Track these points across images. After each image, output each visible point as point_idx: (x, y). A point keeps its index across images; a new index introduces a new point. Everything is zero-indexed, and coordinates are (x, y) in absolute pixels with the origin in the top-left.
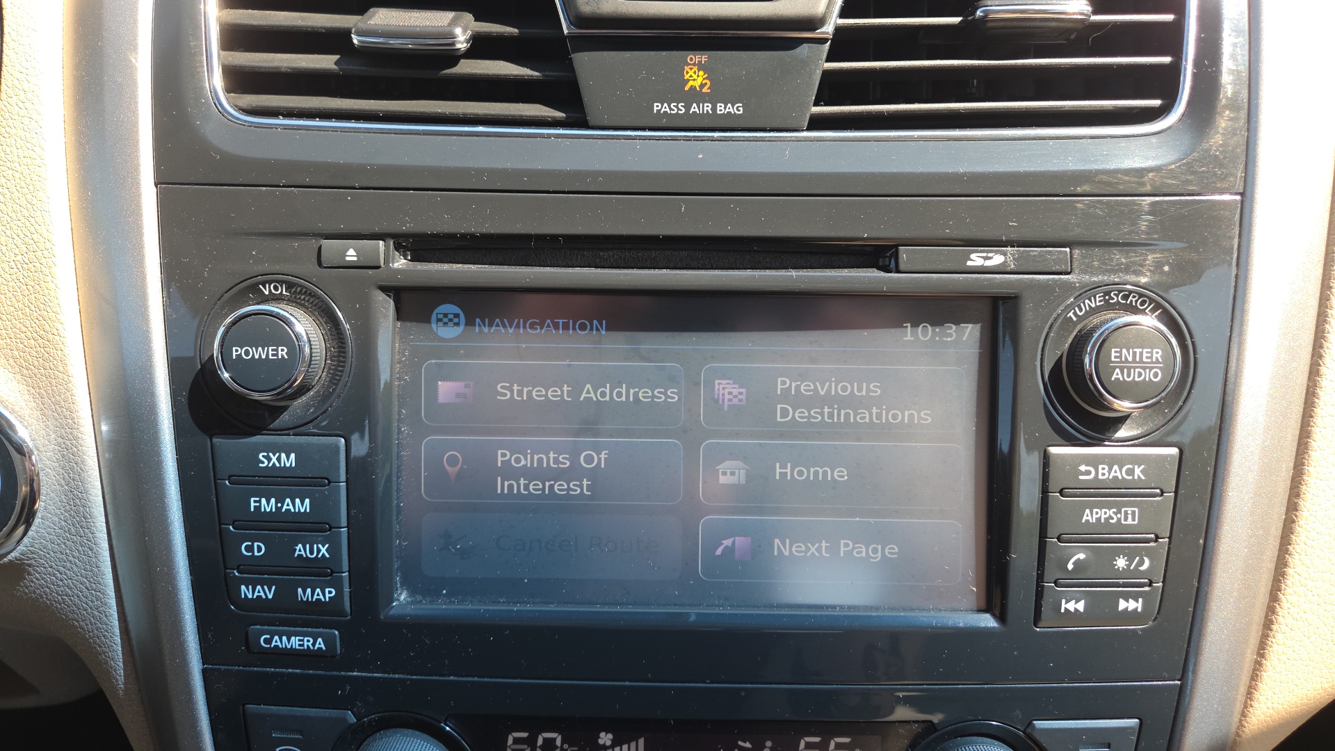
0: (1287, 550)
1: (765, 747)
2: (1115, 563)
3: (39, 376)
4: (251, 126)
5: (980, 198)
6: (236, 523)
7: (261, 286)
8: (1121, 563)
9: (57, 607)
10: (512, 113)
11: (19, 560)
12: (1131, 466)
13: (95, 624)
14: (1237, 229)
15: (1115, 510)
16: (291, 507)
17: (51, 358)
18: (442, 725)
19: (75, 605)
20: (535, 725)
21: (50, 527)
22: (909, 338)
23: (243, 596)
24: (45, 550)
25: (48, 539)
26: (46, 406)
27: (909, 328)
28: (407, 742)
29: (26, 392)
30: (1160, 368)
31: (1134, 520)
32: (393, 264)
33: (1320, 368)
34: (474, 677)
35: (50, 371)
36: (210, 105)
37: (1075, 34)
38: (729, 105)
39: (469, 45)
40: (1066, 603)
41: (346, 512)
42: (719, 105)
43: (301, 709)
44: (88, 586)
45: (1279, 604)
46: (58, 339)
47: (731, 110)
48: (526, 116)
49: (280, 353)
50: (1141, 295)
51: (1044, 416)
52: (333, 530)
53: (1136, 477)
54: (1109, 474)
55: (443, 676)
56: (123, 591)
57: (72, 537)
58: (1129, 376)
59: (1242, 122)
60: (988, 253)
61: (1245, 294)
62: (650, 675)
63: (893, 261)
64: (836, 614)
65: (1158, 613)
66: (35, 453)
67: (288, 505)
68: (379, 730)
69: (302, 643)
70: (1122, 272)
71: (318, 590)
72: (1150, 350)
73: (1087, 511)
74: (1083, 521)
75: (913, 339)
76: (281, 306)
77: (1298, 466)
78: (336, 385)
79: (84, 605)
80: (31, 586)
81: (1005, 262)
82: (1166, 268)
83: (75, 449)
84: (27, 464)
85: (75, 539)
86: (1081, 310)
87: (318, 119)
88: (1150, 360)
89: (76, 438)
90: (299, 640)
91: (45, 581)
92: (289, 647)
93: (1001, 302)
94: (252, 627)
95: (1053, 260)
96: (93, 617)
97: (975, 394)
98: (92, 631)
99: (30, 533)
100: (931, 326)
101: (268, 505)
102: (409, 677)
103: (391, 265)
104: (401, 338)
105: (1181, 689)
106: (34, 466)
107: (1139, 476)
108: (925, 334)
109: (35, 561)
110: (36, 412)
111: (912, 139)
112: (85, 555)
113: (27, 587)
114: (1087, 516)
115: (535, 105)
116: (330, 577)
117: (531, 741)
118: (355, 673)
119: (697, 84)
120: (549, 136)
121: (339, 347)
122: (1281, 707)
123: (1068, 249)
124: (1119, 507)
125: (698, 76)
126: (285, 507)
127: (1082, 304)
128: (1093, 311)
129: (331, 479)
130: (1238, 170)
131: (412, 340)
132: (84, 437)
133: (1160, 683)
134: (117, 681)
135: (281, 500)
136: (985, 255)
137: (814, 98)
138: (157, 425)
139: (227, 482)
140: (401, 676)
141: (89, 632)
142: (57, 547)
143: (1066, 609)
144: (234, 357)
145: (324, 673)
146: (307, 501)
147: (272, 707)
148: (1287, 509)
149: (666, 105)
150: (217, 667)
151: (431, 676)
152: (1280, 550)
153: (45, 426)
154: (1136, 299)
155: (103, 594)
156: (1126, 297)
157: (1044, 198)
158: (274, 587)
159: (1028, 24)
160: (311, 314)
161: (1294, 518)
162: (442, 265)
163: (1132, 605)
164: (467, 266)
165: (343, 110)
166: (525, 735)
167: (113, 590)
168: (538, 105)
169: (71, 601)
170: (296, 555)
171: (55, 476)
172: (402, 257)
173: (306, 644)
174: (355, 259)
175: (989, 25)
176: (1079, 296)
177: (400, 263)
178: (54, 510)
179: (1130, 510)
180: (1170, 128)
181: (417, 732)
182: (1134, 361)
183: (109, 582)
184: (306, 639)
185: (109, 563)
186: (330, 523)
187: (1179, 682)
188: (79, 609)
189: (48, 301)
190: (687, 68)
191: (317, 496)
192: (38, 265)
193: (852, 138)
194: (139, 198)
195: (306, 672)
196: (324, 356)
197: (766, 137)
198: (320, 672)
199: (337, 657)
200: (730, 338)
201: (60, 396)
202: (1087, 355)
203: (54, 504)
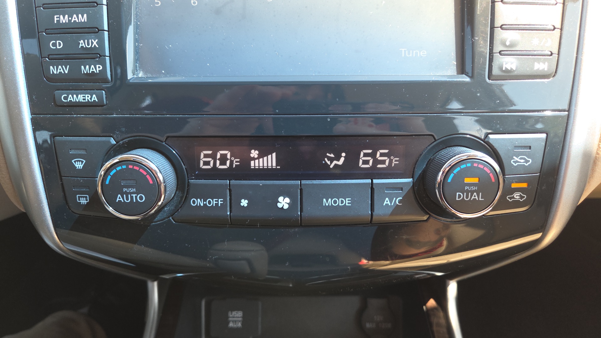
1: (342, 157)
2: (532, 42)
6: (47, 31)
8: (536, 42)
16: (76, 19)
18: (164, 144)
20: (216, 147)
23: (51, 73)
40: (506, 64)
41: (107, 21)
43: (85, 137)
52: (100, 32)
65: (556, 72)
67: (75, 18)
69: (84, 98)
71: (92, 66)
74: (515, 17)
90: (83, 97)
94: (57, 91)
101: (64, 19)
105: (568, 116)
116: (99, 59)
117: (214, 156)
126: (73, 20)
129: (99, 3)
135: (71, 16)
139: (42, 8)
143: (506, 67)
145: (97, 116)
146: (85, 15)
147: (70, 137)
150: (39, 116)
158: (68, 66)
163: (542, 66)
166: (210, 152)
170: (80, 47)
173: (87, 98)
184: (87, 95)
186: (98, 27)
187: (567, 113)
191: (91, 12)
195: (87, 116)
198: (95, 116)
199: (104, 106)
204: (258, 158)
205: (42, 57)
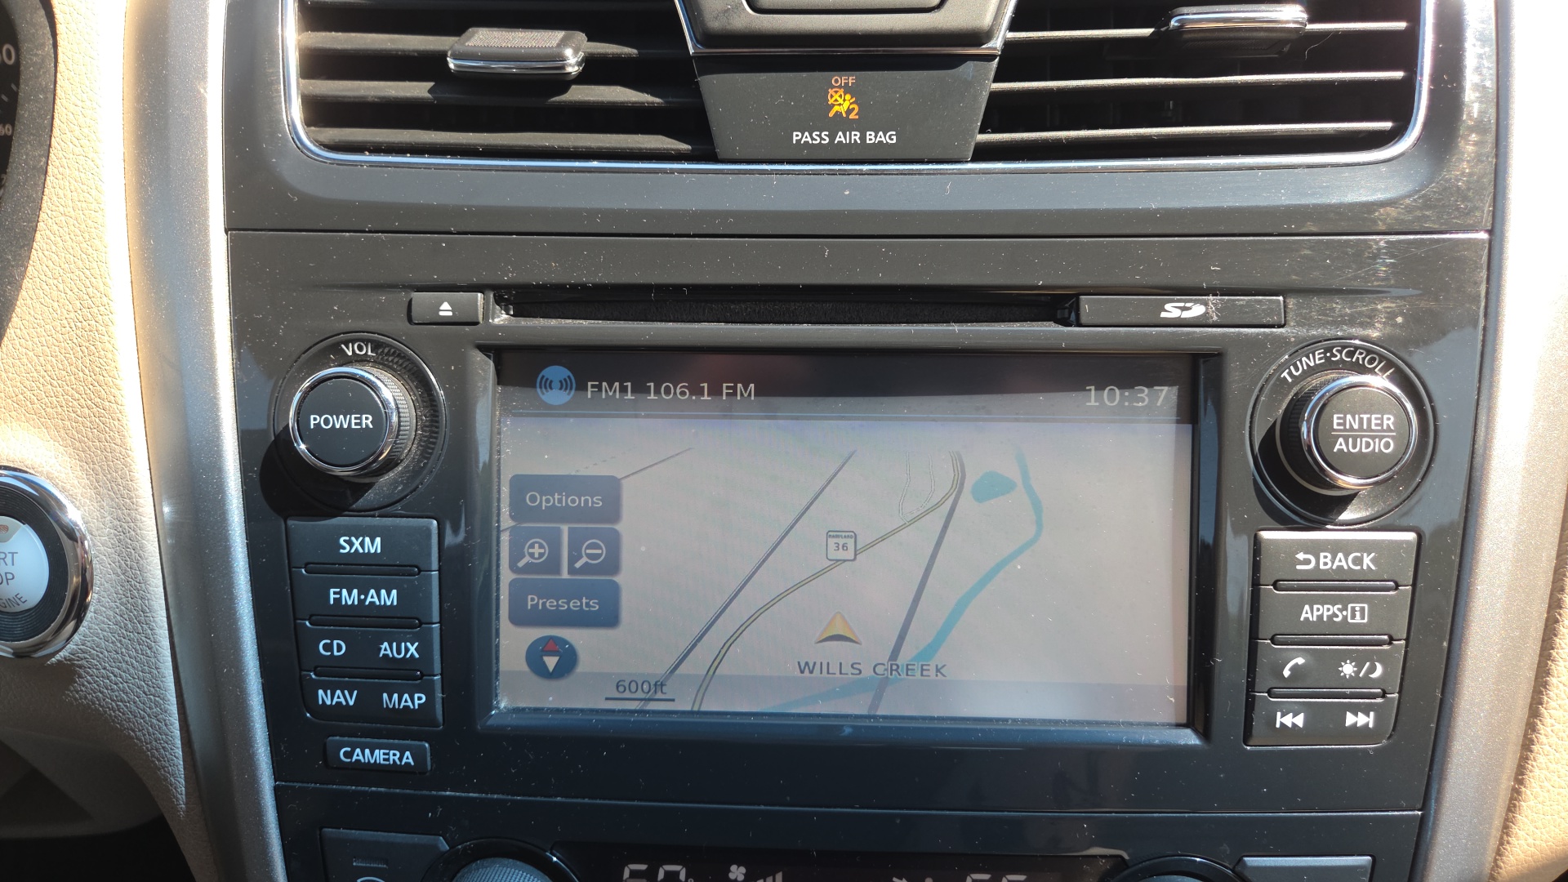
0: (1550, 655)
2: (1340, 669)
3: (93, 449)
4: (333, 164)
5: (1176, 239)
6: (314, 618)
8: (1348, 669)
9: (110, 715)
10: (630, 146)
11: (69, 660)
12: (1359, 554)
13: (154, 734)
14: (1484, 274)
15: (1340, 606)
16: (376, 599)
17: (107, 429)
18: (548, 854)
19: (131, 712)
20: (655, 856)
21: (103, 623)
22: (1093, 403)
23: (320, 702)
24: (98, 649)
25: (101, 636)
26: (101, 483)
27: (1093, 392)
28: (506, 874)
29: (78, 468)
30: (1392, 437)
31: (1363, 618)
32: (493, 319)
34: (584, 798)
35: (106, 444)
36: (287, 140)
37: (1288, 46)
38: (881, 133)
39: (581, 68)
41: (438, 605)
42: (868, 133)
43: (386, 834)
44: (146, 690)
45: (1540, 720)
46: (115, 408)
47: (883, 139)
48: (646, 149)
49: (364, 421)
50: (1369, 352)
51: (1254, 494)
52: (424, 626)
53: (1365, 567)
54: (1333, 563)
55: (550, 796)
56: (185, 696)
57: (129, 634)
58: (1354, 447)
59: (1489, 148)
60: (1185, 303)
61: (1494, 350)
62: (788, 798)
63: (1073, 315)
64: (1008, 727)
65: (1394, 730)
66: (88, 538)
67: (372, 597)
68: (475, 860)
69: (387, 757)
70: (1346, 325)
71: (406, 696)
72: (1379, 416)
73: (1307, 607)
74: (1302, 619)
75: (1097, 404)
76: (367, 368)
77: (1562, 555)
78: (428, 459)
79: (142, 712)
80: (82, 691)
81: (1206, 313)
82: (1400, 320)
83: (133, 533)
84: (79, 550)
85: (132, 636)
86: (1297, 369)
87: (408, 155)
88: (1380, 428)
89: (134, 520)
90: (384, 754)
91: (98, 685)
92: (372, 761)
93: (1202, 360)
94: (331, 738)
95: (1264, 310)
96: (151, 726)
97: (1172, 468)
98: (151, 743)
99: (81, 629)
100: (1119, 389)
101: (350, 597)
102: (510, 797)
103: (490, 321)
104: (502, 405)
105: (1423, 820)
106: (86, 552)
107: (1368, 565)
108: (1112, 398)
109: (87, 661)
110: (89, 490)
111: (1095, 170)
112: (143, 654)
113: (77, 692)
114: (1307, 613)
115: (656, 137)
116: (419, 681)
117: (651, 874)
118: (448, 793)
119: (843, 109)
120: (672, 171)
121: (432, 415)
122: (1545, 845)
123: (1281, 298)
124: (1344, 603)
125: (844, 100)
126: (369, 599)
127: (1298, 363)
128: (1311, 371)
129: (422, 568)
130: (1484, 204)
131: (515, 407)
132: (143, 519)
133: (1396, 813)
134: (178, 800)
135: (364, 591)
136: (1182, 305)
137: (979, 124)
138: (224, 505)
139: (303, 570)
140: (500, 796)
141: (147, 744)
142: (111, 645)
144: (312, 427)
145: (412, 792)
146: (394, 592)
147: (353, 831)
148: (1550, 606)
149: (807, 134)
150: (291, 784)
151: (535, 796)
152: (1541, 655)
153: (100, 507)
154: (1363, 356)
155: (163, 699)
156: (1351, 354)
157: (1251, 238)
158: (355, 692)
159: (1232, 35)
160: (400, 377)
161: (1559, 617)
162: (549, 320)
163: (1361, 720)
164: (578, 321)
165: (437, 144)
166: (643, 867)
167: (174, 695)
168: (660, 137)
169: (127, 708)
170: (381, 655)
172: (503, 312)
173: (392, 758)
174: (450, 314)
175: (1186, 36)
176: (1295, 352)
177: (501, 318)
178: (108, 602)
179: (1358, 606)
180: (1402, 155)
181: (518, 863)
182: (1361, 428)
183: (170, 686)
184: (392, 752)
185: (169, 664)
186: (420, 618)
187: (1420, 813)
188: (135, 717)
189: (104, 364)
190: (831, 91)
191: (406, 586)
192: (93, 323)
193: (1024, 170)
194: (208, 246)
195: (392, 790)
196: (414, 426)
197: (923, 170)
198: (408, 791)
199: (428, 774)
200: (882, 404)
201: (117, 472)
202: (1305, 423)
203: (108, 595)
205: (301, 670)
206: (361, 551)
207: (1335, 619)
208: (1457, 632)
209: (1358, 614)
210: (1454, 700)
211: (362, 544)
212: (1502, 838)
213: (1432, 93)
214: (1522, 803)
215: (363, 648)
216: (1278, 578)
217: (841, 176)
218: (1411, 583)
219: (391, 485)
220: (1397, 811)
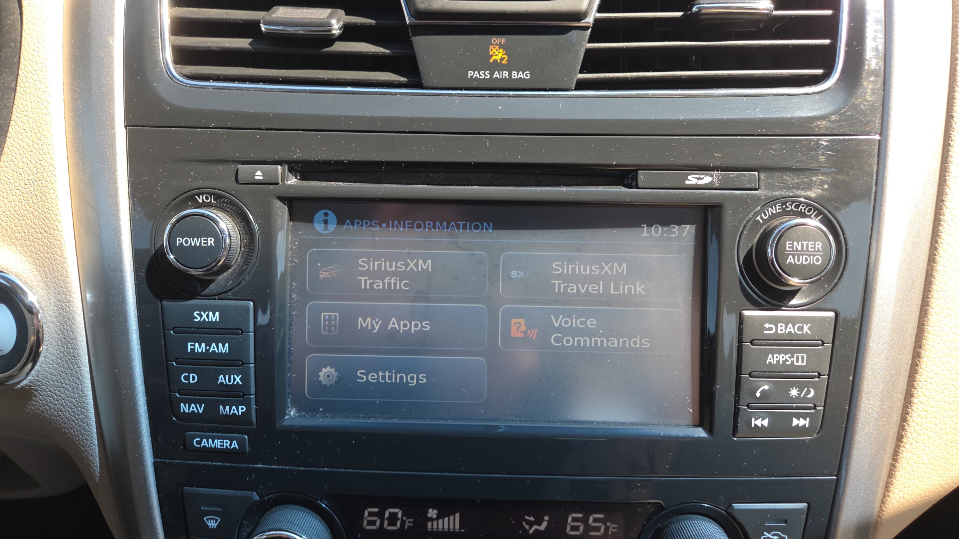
0: (913, 385)
1: (544, 520)
2: (790, 392)
3: (44, 258)
4: (191, 87)
5: (695, 137)
6: (178, 360)
7: (196, 197)
8: (794, 392)
9: (54, 420)
10: (371, 78)
11: (29, 386)
12: (801, 325)
13: (80, 431)
14: (876, 159)
15: (790, 355)
16: (216, 349)
17: (52, 246)
18: (319, 502)
19: (66, 418)
20: (384, 503)
21: (50, 363)
22: (645, 234)
23: (182, 411)
24: (46, 379)
25: (48, 372)
26: (48, 279)
27: (645, 228)
28: (294, 514)
29: (35, 270)
30: (821, 255)
31: (803, 362)
32: (287, 181)
33: (936, 257)
34: (341, 469)
35: (52, 255)
36: (163, 73)
37: (763, 24)
38: (521, 73)
39: (341, 31)
40: (755, 420)
41: (254, 353)
42: (513, 72)
43: (221, 490)
44: (76, 404)
45: (907, 424)
46: (58, 233)
47: (522, 76)
48: (380, 80)
49: (209, 242)
50: (808, 205)
51: (739, 289)
52: (244, 365)
54: (786, 330)
55: (320, 468)
56: (99, 408)
57: (65, 370)
58: (798, 261)
59: (879, 85)
60: (700, 175)
61: (881, 205)
62: (463, 469)
63: (634, 181)
64: (593, 427)
65: (820, 428)
66: (41, 312)
67: (213, 348)
68: (275, 506)
69: (222, 444)
70: (795, 189)
71: (234, 407)
72: (813, 243)
73: (770, 356)
74: (767, 363)
75: (648, 235)
76: (211, 210)
77: (920, 326)
78: (248, 265)
79: (73, 418)
80: (36, 405)
81: (712, 181)
82: (826, 186)
83: (68, 309)
84: (35, 321)
85: (67, 371)
86: (765, 215)
87: (237, 82)
88: (813, 250)
89: (69, 302)
90: (220, 442)
91: (46, 401)
92: (213, 446)
93: (709, 209)
94: (188, 433)
95: (746, 180)
96: (79, 426)
97: (692, 273)
98: (78, 436)
99: (36, 367)
100: (661, 226)
101: (200, 348)
102: (296, 468)
104: (292, 233)
105: (838, 482)
106: (39, 322)
107: (806, 332)
108: (656, 231)
109: (40, 387)
110: (41, 283)
111: (648, 96)
112: (74, 383)
113: (33, 406)
114: (770, 359)
115: (386, 73)
116: (241, 399)
117: (381, 515)
118: (259, 466)
119: (498, 58)
120: (396, 94)
121: (250, 239)
122: (910, 498)
123: (756, 173)
124: (792, 353)
125: (499, 52)
126: (212, 349)
127: (766, 211)
128: (774, 216)
129: (244, 330)
130: (876, 118)
131: (300, 235)
132: (74, 301)
133: (822, 478)
134: (95, 471)
135: (208, 344)
136: (698, 176)
137: (579, 68)
138: (124, 292)
139: (172, 332)
140: (291, 467)
141: (76, 437)
142: (54, 377)
143: (755, 424)
144: (178, 245)
145: (237, 465)
146: (227, 345)
147: (202, 489)
148: (913, 356)
149: (476, 72)
150: (164, 460)
151: (311, 467)
152: (908, 385)
153: (48, 293)
154: (805, 207)
155: (86, 410)
156: (797, 206)
157: (739, 137)
158: (203, 405)
159: (729, 16)
160: (231, 216)
161: (918, 362)
162: (321, 182)
163: (802, 422)
164: (339, 183)
165: (254, 76)
166: (376, 510)
167: (93, 407)
168: (389, 73)
169: (64, 415)
170: (219, 383)
171: (54, 328)
172: (294, 177)
173: (225, 444)
174: (262, 178)
175: (702, 17)
176: (764, 205)
177: (292, 181)
178: (53, 351)
179: (800, 355)
180: (828, 89)
181: (301, 507)
182: (802, 250)
183: (90, 402)
184: (225, 441)
185: (90, 388)
186: (242, 360)
187: (836, 477)
188: (69, 420)
189: (51, 207)
190: (491, 47)
191: (234, 341)
192: (44, 182)
193: (605, 95)
194: (114, 136)
195: (225, 464)
196: (240, 245)
197: (546, 95)
198: (235, 465)
199: (247, 454)
200: (520, 234)
201: (58, 272)
202: (769, 247)
203: (53, 347)
204: (437, 519)
205: (170, 391)
206: (207, 320)
207: (787, 363)
208: (858, 371)
209: (800, 360)
210: (856, 411)
211: (208, 316)
212: (884, 493)
213: (846, 52)
214: (896, 473)
215: (208, 378)
216: (754, 338)
217: (497, 98)
218: (831, 342)
219: (225, 280)
220: (823, 476)
